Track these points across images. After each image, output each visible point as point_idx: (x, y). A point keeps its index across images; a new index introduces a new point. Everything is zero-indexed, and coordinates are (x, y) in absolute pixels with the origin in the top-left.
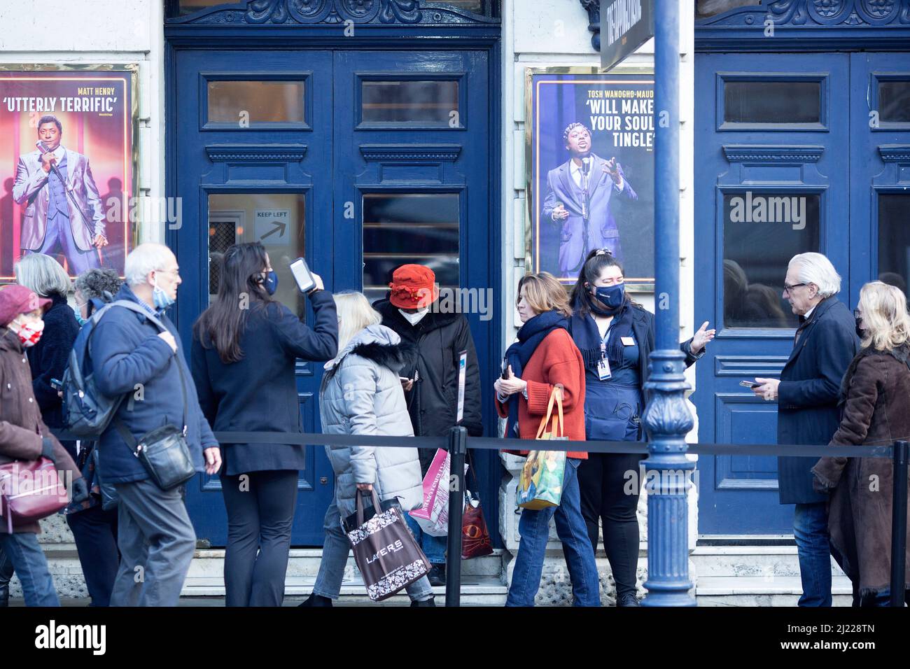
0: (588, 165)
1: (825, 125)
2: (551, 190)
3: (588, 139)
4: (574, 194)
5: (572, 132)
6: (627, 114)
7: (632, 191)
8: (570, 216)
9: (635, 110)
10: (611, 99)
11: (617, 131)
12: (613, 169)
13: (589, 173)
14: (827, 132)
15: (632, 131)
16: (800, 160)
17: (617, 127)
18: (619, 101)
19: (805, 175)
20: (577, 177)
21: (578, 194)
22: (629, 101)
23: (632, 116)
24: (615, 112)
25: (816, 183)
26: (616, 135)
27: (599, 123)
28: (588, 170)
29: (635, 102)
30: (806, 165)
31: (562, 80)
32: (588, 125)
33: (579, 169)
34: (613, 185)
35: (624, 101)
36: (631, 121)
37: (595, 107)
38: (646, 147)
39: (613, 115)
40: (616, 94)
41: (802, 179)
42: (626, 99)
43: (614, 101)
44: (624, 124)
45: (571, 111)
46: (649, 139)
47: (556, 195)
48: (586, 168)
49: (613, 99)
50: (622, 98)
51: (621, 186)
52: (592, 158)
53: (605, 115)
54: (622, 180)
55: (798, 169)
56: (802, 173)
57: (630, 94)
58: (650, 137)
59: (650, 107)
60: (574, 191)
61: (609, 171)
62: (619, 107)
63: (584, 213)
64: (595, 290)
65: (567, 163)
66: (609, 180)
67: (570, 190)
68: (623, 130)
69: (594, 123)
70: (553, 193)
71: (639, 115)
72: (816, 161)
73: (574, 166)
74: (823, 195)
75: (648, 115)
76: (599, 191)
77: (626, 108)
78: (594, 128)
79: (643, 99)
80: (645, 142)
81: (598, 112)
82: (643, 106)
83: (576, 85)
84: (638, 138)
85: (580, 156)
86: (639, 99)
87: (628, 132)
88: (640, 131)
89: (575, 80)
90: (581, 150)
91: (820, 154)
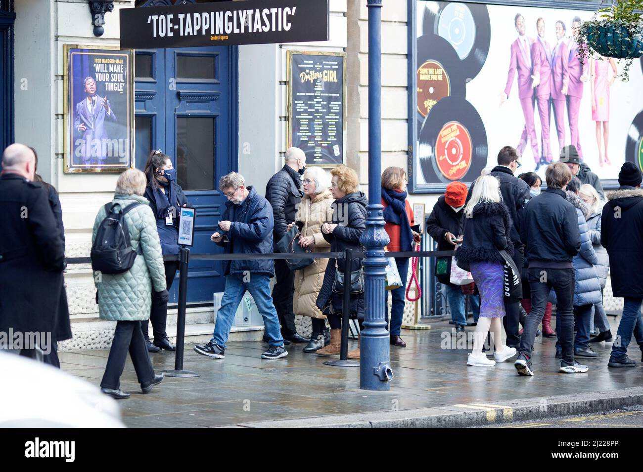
0: (95, 100)
1: (155, 79)
2: (78, 115)
3: (94, 86)
4: (88, 117)
5: (88, 82)
6: (111, 73)
7: (114, 116)
8: (87, 129)
9: (115, 70)
10: (104, 64)
11: (107, 82)
12: (106, 103)
13: (95, 105)
14: (155, 83)
15: (114, 82)
16: (145, 98)
17: (107, 80)
18: (108, 65)
19: (147, 106)
20: (90, 107)
21: (90, 117)
22: (113, 65)
23: (114, 73)
24: (107, 71)
25: (152, 111)
26: (107, 84)
27: (100, 77)
28: (95, 104)
29: (115, 65)
30: (147, 101)
31: (83, 52)
32: (94, 78)
33: (90, 103)
34: (106, 112)
35: (110, 65)
36: (113, 76)
37: (98, 68)
38: (120, 91)
39: (106, 73)
40: (107, 61)
41: (145, 109)
42: (111, 64)
43: (106, 65)
44: (110, 78)
45: (87, 70)
46: (121, 87)
47: (81, 118)
48: (93, 102)
49: (105, 63)
50: (109, 64)
51: (109, 113)
52: (96, 96)
53: (102, 73)
54: (109, 109)
55: (143, 103)
56: (145, 106)
57: (113, 61)
58: (122, 85)
59: (122, 69)
60: (88, 115)
61: (104, 104)
62: (108, 69)
63: (93, 128)
64: (163, 172)
65: (85, 99)
66: (104, 109)
67: (86, 114)
68: (110, 82)
69: (97, 77)
70: (79, 117)
71: (117, 73)
72: (151, 99)
73: (88, 101)
74: (154, 118)
75: (121, 73)
76: (100, 115)
77: (111, 69)
78: (97, 80)
79: (119, 64)
80: (120, 89)
81: (99, 71)
82: (118, 68)
83: (89, 55)
84: (116, 86)
85: (91, 96)
86: (117, 64)
87: (112, 82)
88: (117, 82)
89: (89, 52)
90: (92, 92)
91: (153, 95)
